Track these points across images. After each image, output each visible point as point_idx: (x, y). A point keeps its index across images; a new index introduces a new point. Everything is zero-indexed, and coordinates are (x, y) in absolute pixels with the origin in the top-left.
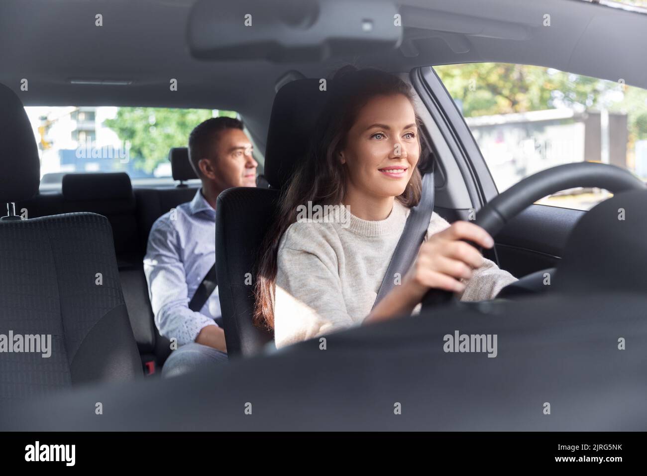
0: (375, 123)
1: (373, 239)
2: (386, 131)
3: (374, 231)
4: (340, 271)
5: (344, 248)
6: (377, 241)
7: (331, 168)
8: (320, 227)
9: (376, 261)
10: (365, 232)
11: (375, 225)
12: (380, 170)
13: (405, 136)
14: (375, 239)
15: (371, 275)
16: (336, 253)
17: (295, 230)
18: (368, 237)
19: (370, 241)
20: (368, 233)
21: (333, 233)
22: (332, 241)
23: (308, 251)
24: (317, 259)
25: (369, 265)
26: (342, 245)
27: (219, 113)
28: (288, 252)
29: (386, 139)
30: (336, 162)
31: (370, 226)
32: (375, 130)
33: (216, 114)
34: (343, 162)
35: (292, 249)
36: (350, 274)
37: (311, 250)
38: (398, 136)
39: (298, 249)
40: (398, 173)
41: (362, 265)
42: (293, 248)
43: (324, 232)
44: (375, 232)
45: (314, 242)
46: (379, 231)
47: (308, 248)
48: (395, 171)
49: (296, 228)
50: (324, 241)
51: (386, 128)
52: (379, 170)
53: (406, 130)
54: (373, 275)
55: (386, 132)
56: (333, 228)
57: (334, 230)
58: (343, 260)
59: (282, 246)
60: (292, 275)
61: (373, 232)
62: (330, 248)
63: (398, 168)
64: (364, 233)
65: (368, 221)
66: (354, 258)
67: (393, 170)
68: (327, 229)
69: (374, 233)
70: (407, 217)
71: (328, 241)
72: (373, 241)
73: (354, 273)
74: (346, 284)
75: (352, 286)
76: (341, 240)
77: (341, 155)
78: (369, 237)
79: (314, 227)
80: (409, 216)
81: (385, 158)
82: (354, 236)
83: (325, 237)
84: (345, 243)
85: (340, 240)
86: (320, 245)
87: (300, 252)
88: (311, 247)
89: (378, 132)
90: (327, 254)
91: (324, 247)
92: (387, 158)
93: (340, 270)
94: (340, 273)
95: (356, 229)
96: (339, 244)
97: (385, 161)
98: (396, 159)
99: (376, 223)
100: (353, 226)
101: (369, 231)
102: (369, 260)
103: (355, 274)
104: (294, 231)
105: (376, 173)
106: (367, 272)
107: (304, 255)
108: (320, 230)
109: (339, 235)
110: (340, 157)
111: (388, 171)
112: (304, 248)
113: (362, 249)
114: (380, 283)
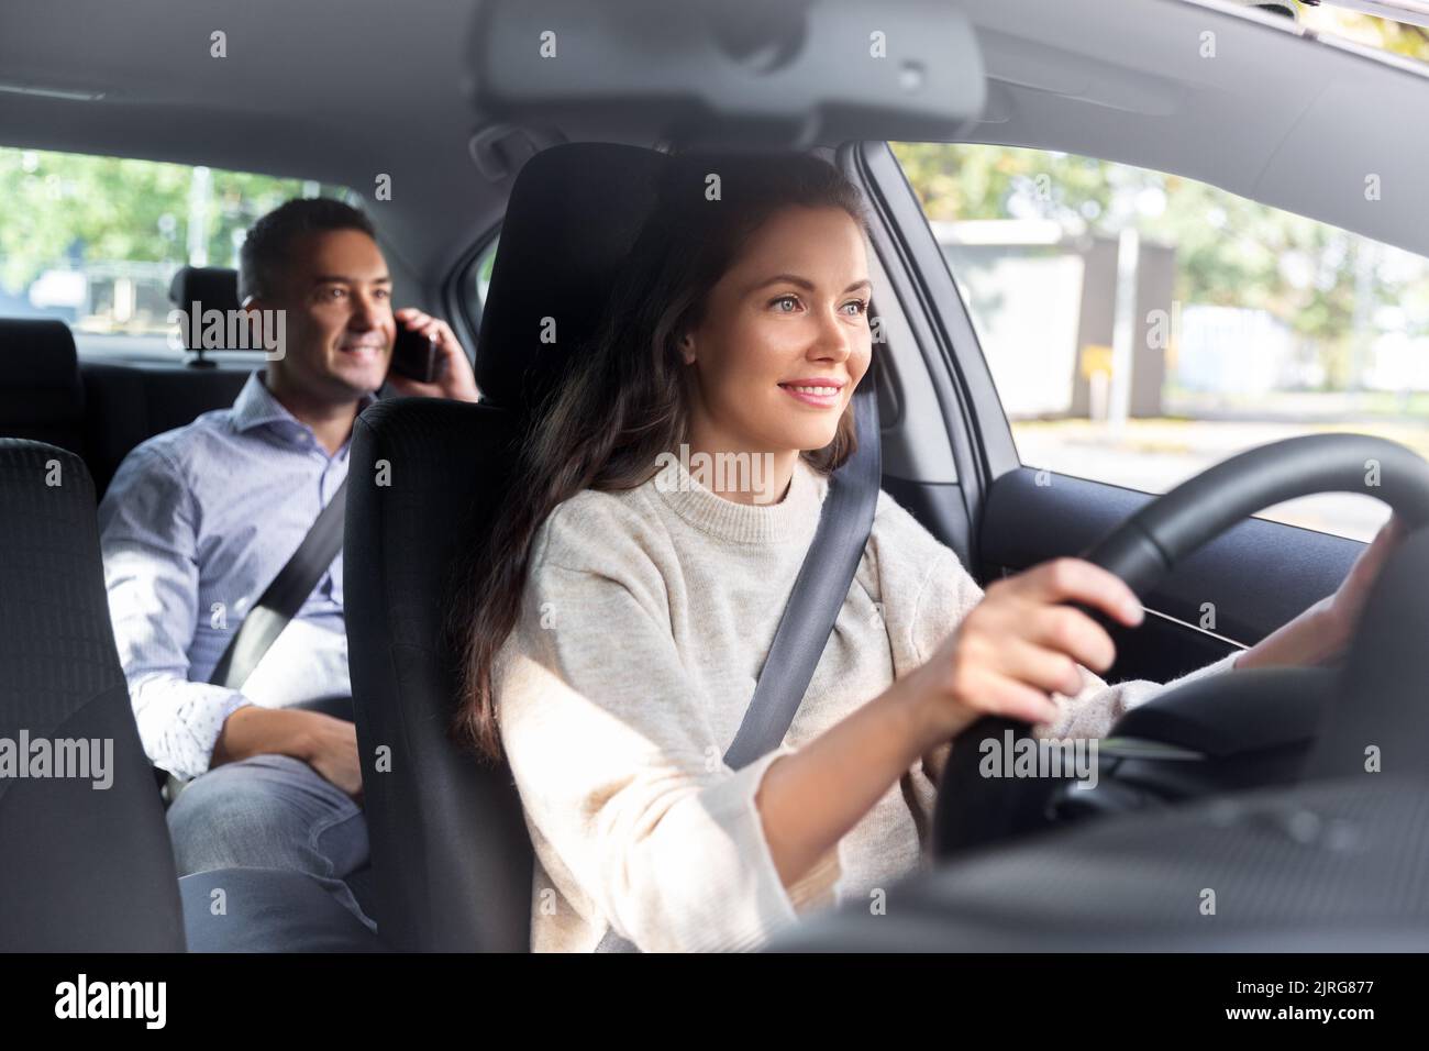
0: (780, 273)
1: (749, 548)
2: (806, 294)
3: (756, 530)
4: (676, 623)
5: (684, 568)
6: (760, 555)
7: (659, 369)
8: (628, 515)
9: (759, 603)
10: (734, 532)
11: (759, 515)
12: (783, 385)
13: (846, 308)
14: (757, 549)
15: (745, 635)
16: (664, 579)
17: (569, 520)
18: (739, 543)
19: (744, 554)
20: (740, 535)
21: (657, 530)
22: (655, 549)
23: (604, 573)
24: (624, 593)
25: (742, 611)
26: (679, 559)
27: (322, 191)
28: (555, 574)
29: (803, 313)
30: (673, 358)
31: (745, 518)
32: (782, 288)
33: (311, 190)
34: (691, 358)
35: (565, 569)
36: (696, 631)
37: (611, 571)
38: (830, 308)
39: (580, 567)
40: (824, 396)
41: (726, 611)
42: (568, 563)
43: (638, 527)
44: (759, 532)
45: (615, 550)
46: (768, 530)
47: (603, 565)
48: (819, 391)
49: (571, 515)
50: (638, 550)
51: (807, 286)
52: (779, 385)
53: (849, 294)
54: (750, 635)
55: (804, 296)
56: (657, 517)
57: (660, 523)
58: (683, 596)
59: (538, 558)
60: (566, 632)
61: (752, 532)
62: (651, 564)
63: (824, 384)
64: (730, 534)
65: (742, 506)
66: (707, 594)
67: (813, 386)
68: (643, 517)
69: (755, 534)
70: (823, 499)
71: (646, 548)
72: (752, 554)
73: (706, 629)
74: (691, 657)
75: (702, 661)
76: (677, 548)
77: (687, 343)
78: (744, 543)
79: (613, 515)
80: (827, 498)
81: (797, 359)
82: (707, 539)
83: (639, 538)
84: (685, 556)
85: (675, 547)
86: (629, 559)
87: (584, 575)
88: (612, 566)
89: (788, 295)
90: (645, 580)
91: (637, 564)
92: (804, 359)
93: (678, 621)
94: (677, 629)
95: (711, 522)
96: (671, 558)
97: (797, 365)
98: (823, 363)
99: (761, 512)
100: (706, 515)
101: (743, 529)
102: (741, 600)
103: (710, 633)
104: (565, 521)
105: (773, 394)
106: (737, 629)
107: (594, 583)
108: (627, 522)
109: (672, 536)
110: (683, 346)
111: (801, 390)
112: (594, 567)
113: (728, 575)
114: (763, 657)
